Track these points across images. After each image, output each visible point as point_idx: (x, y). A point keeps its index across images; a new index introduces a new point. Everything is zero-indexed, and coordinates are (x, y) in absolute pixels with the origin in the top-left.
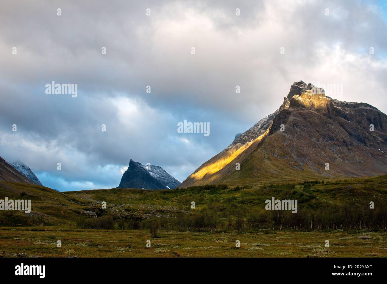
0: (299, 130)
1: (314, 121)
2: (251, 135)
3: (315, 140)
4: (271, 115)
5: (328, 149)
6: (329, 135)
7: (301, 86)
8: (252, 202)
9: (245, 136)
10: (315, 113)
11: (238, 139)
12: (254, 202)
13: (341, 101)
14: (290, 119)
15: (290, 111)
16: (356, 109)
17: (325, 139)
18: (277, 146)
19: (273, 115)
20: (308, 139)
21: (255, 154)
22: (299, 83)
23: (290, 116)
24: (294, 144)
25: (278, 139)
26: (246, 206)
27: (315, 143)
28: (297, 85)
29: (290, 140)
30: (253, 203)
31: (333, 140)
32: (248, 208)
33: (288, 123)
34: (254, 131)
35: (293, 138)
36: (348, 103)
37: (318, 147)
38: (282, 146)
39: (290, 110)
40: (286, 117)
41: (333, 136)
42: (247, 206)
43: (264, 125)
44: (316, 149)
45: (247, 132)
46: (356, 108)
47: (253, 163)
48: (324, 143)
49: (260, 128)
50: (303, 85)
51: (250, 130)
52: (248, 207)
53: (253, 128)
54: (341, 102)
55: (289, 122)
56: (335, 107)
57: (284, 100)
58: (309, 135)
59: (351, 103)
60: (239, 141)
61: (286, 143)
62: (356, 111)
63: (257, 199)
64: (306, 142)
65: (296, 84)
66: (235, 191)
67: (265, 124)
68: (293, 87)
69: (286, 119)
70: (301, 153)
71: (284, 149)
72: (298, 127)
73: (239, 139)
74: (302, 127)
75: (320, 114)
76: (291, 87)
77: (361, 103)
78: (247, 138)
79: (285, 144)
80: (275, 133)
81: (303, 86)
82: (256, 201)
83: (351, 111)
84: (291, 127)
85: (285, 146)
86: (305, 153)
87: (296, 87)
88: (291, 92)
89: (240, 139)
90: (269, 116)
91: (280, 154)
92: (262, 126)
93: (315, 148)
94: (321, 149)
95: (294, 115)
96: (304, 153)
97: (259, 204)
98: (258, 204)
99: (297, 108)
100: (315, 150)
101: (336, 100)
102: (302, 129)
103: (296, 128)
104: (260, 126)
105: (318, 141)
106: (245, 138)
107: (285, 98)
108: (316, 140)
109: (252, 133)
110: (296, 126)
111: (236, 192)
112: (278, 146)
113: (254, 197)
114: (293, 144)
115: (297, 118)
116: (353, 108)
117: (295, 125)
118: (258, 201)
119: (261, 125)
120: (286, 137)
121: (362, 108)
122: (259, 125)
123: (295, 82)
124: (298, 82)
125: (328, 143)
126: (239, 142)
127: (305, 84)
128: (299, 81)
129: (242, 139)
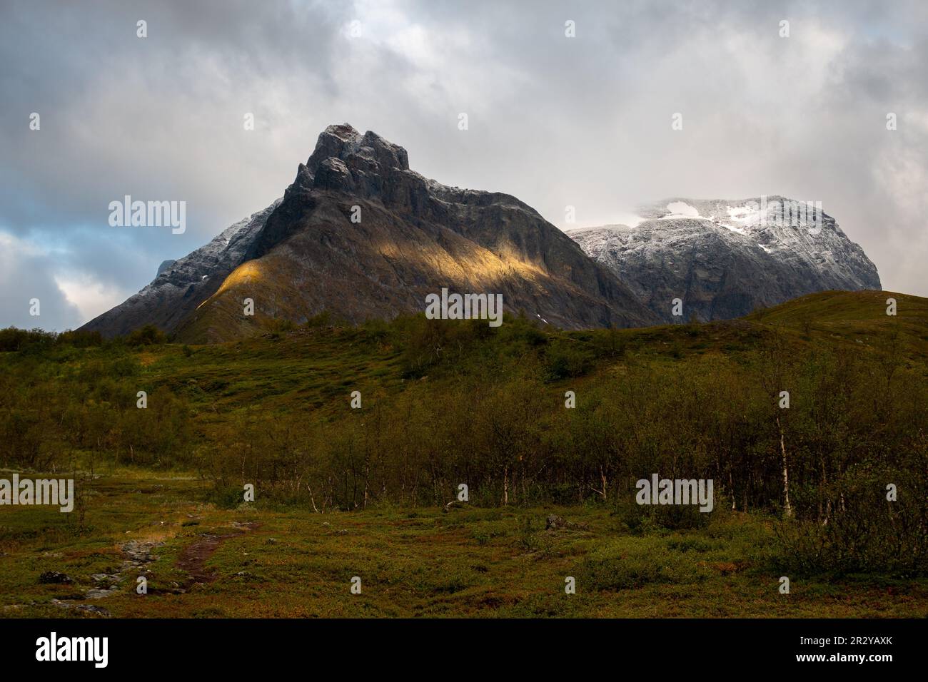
0: (335, 249)
1: (376, 230)
2: (203, 264)
3: (377, 280)
4: (259, 214)
5: (411, 306)
6: (413, 270)
7: (344, 138)
8: (221, 386)
9: (186, 264)
10: (380, 210)
11: (166, 273)
12: (233, 387)
13: (445, 185)
14: (313, 219)
15: (314, 198)
16: (483, 208)
17: (402, 277)
18: (275, 288)
19: (264, 213)
20: (359, 275)
21: (214, 307)
22: (340, 128)
23: (314, 212)
24: (322, 284)
25: (277, 268)
26: (193, 407)
27: (377, 287)
28: (335, 133)
29: (311, 273)
30: (232, 394)
31: (426, 282)
32: (204, 416)
33: (307, 228)
34: (211, 252)
35: (318, 270)
36: (464, 191)
37: (386, 298)
38: (290, 290)
39: (313, 196)
40: (302, 215)
41: (424, 273)
42: (198, 404)
43: (238, 239)
44: (379, 304)
45: (191, 257)
46: (484, 206)
47: (207, 329)
48: (401, 290)
49: (229, 247)
50: (350, 136)
51: (200, 251)
52: (202, 409)
53: (210, 245)
54: (446, 188)
55: (310, 227)
56: (431, 197)
57: (299, 171)
58: (363, 265)
59: (473, 193)
60: (169, 278)
61: (301, 282)
62: (483, 213)
63: (253, 372)
64: (353, 282)
65: (332, 131)
66: (136, 348)
67: (241, 237)
68: (324, 138)
69: (302, 220)
70: (339, 312)
71: (295, 298)
72: (335, 242)
73: (170, 272)
74: (346, 243)
75: (392, 214)
76: (320, 137)
77: (498, 195)
78: (190, 270)
79: (298, 283)
80: (270, 254)
81: (350, 138)
82: (250, 383)
83: (470, 213)
84: (315, 241)
85: (298, 288)
86: (350, 311)
87: (332, 137)
88: (319, 151)
89: (173, 272)
90: (252, 216)
91: (284, 310)
92: (234, 240)
93: (377, 299)
94: (392, 304)
95: (324, 209)
96: (348, 312)
97: (265, 395)
98: (259, 397)
99: (333, 192)
100: (377, 306)
101: (433, 181)
102: (344, 249)
103: (328, 244)
104: (228, 242)
105: (386, 283)
106: (187, 271)
107: (301, 167)
108: (380, 279)
109: (206, 258)
110: (330, 240)
111: (140, 350)
112: (277, 287)
113: (234, 366)
114: (321, 287)
115: (331, 219)
116: (477, 205)
117: (328, 236)
118: (261, 383)
119: (232, 238)
120: (301, 266)
121: (499, 207)
122: (225, 239)
123: (331, 126)
124: (339, 126)
125: (411, 291)
126: (168, 282)
127: (356, 133)
128: (342, 124)
129: (177, 272)
